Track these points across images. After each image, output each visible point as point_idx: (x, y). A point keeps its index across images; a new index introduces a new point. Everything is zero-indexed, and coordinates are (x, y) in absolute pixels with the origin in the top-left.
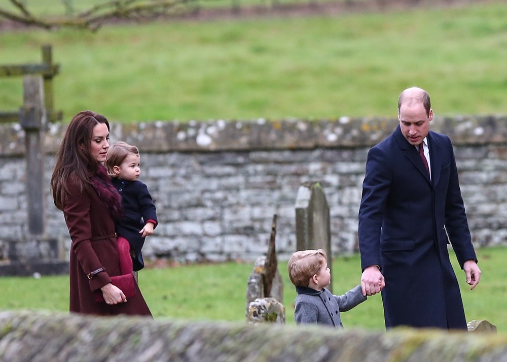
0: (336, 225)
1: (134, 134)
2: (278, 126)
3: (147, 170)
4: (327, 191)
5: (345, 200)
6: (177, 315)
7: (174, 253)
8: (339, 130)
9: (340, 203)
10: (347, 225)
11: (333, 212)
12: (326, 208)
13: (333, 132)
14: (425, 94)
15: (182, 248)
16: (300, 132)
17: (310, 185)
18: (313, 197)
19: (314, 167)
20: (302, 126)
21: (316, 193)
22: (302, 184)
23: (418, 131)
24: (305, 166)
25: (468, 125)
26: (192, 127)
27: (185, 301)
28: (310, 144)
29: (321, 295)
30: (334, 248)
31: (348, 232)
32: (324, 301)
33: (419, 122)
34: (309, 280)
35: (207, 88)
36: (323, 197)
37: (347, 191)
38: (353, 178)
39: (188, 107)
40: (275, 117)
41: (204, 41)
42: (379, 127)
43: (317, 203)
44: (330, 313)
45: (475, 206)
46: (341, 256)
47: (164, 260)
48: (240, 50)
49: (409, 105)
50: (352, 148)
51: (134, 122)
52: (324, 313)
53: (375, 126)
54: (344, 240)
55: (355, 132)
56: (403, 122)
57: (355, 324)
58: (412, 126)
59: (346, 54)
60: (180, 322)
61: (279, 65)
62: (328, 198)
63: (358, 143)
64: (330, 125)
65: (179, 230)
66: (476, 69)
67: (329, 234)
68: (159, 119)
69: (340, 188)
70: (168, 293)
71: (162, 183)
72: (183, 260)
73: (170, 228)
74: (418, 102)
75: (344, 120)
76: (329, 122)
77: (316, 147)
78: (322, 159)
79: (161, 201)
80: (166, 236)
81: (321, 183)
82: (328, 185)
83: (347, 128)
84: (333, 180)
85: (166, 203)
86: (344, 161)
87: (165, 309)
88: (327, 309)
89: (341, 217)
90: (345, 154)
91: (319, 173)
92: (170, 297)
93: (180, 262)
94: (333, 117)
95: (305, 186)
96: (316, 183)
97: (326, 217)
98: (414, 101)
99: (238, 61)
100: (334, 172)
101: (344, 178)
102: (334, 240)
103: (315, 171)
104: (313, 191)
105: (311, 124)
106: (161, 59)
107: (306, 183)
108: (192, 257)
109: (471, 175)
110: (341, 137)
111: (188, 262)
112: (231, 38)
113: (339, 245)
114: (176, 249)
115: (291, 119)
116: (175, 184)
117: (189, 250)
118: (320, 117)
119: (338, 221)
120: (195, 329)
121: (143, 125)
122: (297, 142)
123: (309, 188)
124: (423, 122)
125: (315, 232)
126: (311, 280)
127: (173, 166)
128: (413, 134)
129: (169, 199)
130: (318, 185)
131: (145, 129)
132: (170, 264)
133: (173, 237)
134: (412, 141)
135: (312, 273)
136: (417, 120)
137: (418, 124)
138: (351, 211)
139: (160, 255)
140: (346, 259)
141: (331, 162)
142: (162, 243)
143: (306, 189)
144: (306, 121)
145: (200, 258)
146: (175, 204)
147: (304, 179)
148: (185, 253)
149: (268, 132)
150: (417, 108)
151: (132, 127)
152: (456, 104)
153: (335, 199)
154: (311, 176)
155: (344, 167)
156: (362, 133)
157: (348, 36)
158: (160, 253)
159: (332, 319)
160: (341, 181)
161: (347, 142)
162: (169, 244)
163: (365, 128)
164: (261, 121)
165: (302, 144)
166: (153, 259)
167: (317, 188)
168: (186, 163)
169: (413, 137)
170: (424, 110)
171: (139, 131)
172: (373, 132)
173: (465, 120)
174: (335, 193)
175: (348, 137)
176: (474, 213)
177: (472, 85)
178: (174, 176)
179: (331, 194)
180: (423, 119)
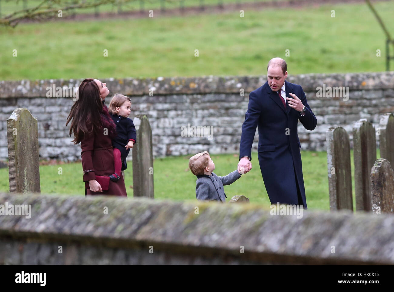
0: (155, 140)
1: (37, 87)
2: (122, 82)
3: (45, 108)
4: (150, 120)
5: (161, 125)
6: (62, 192)
7: (60, 156)
8: (157, 85)
9: (158, 127)
10: (162, 140)
11: (154, 133)
12: (150, 130)
13: (154, 86)
14: (284, 62)
15: (65, 153)
16: (134, 85)
17: (140, 117)
18: (142, 124)
19: (143, 106)
20: (136, 83)
21: (144, 121)
22: (136, 116)
23: (277, 83)
24: (137, 106)
25: (233, 82)
26: (72, 83)
27: (67, 184)
28: (140, 93)
29: (211, 178)
30: (154, 153)
31: (163, 144)
32: (213, 181)
33: (278, 77)
34: (203, 170)
35: (80, 60)
36: (148, 123)
37: (162, 120)
38: (166, 113)
39: (69, 71)
40: (120, 77)
41: (78, 33)
42: (181, 83)
43: (144, 127)
44: (216, 188)
45: (237, 129)
46: (158, 158)
47: (55, 160)
48: (99, 38)
49: (273, 67)
50: (165, 95)
51: (37, 80)
52: (212, 188)
53: (178, 82)
54: (160, 149)
55: (166, 86)
56: (269, 76)
57: (166, 197)
58: (273, 80)
59: (161, 40)
60: (64, 196)
61: (122, 47)
62: (151, 124)
63: (168, 93)
64: (152, 82)
65: (64, 143)
66: (237, 49)
67: (151, 145)
68: (52, 78)
69: (158, 118)
70: (57, 180)
71: (53, 115)
72: (66, 160)
73: (58, 142)
74: (278, 66)
75: (160, 79)
76: (151, 80)
77: (144, 95)
78: (147, 101)
79: (53, 126)
80: (56, 146)
81: (146, 116)
82: (151, 116)
83: (162, 84)
84: (154, 113)
85: (56, 127)
86: (160, 102)
87: (56, 189)
88: (215, 186)
89: (158, 135)
90: (161, 99)
91: (145, 110)
92: (58, 182)
93: (64, 161)
94: (154, 77)
95: (137, 118)
96: (144, 115)
97: (150, 135)
98: (276, 65)
99: (98, 44)
100: (154, 109)
101: (160, 113)
102: (155, 149)
103: (143, 108)
104: (142, 120)
105: (141, 81)
106: (53, 43)
107: (138, 115)
108: (71, 158)
109: (235, 111)
110: (158, 89)
111: (69, 161)
112: (94, 31)
113: (157, 152)
114: (62, 154)
115: (129, 78)
116: (61, 116)
117: (70, 155)
118: (146, 77)
119: (157, 138)
120: (73, 200)
121: (42, 82)
122: (133, 92)
123: (140, 118)
124: (280, 78)
125: (143, 144)
126: (205, 170)
127: (60, 105)
128: (274, 84)
129: (58, 125)
130: (145, 116)
131: (44, 84)
132: (59, 163)
133: (60, 147)
134: (273, 89)
135: (204, 167)
136: (277, 76)
137: (277, 78)
138: (164, 132)
139: (52, 157)
140: (161, 160)
141: (153, 103)
142: (54, 150)
143: (138, 119)
144: (138, 79)
145: (76, 159)
146: (61, 128)
147: (137, 113)
148: (67, 156)
149: (116, 86)
150: (278, 69)
151: (36, 83)
152: (226, 70)
153: (155, 125)
154: (141, 112)
155: (160, 106)
156: (171, 86)
157: (162, 30)
158: (52, 156)
159: (217, 192)
160: (158, 114)
161: (162, 92)
162: (58, 151)
163: (173, 83)
164: (112, 79)
165: (136, 93)
166: (49, 159)
167: (144, 118)
168: (68, 104)
169: (274, 86)
170: (282, 71)
171: (40, 85)
172: (177, 86)
173: (231, 79)
174: (155, 121)
175: (163, 88)
176: (237, 133)
177: (235, 59)
178: (61, 111)
179: (153, 122)
180: (280, 76)
